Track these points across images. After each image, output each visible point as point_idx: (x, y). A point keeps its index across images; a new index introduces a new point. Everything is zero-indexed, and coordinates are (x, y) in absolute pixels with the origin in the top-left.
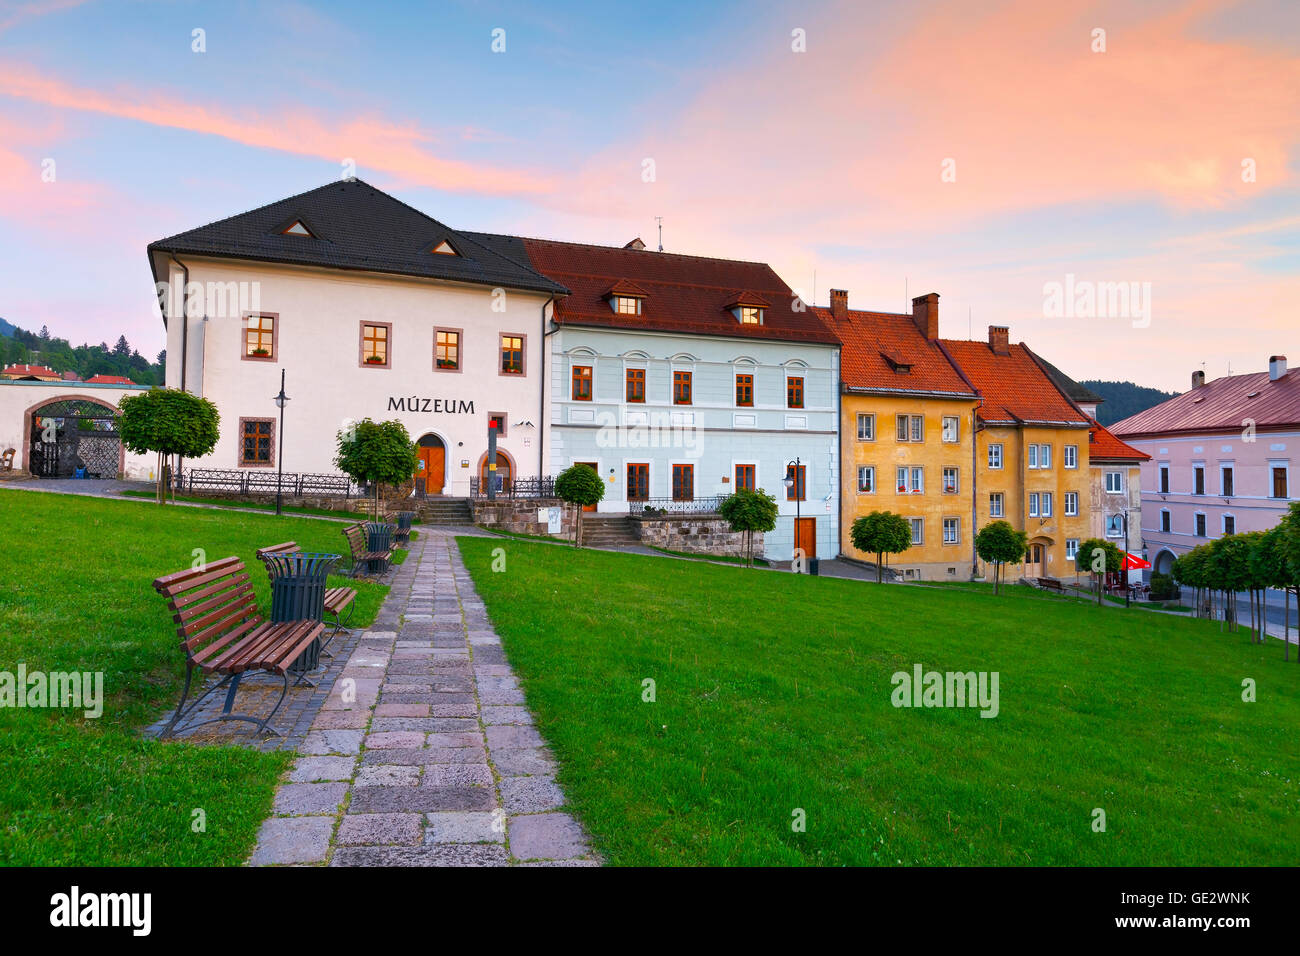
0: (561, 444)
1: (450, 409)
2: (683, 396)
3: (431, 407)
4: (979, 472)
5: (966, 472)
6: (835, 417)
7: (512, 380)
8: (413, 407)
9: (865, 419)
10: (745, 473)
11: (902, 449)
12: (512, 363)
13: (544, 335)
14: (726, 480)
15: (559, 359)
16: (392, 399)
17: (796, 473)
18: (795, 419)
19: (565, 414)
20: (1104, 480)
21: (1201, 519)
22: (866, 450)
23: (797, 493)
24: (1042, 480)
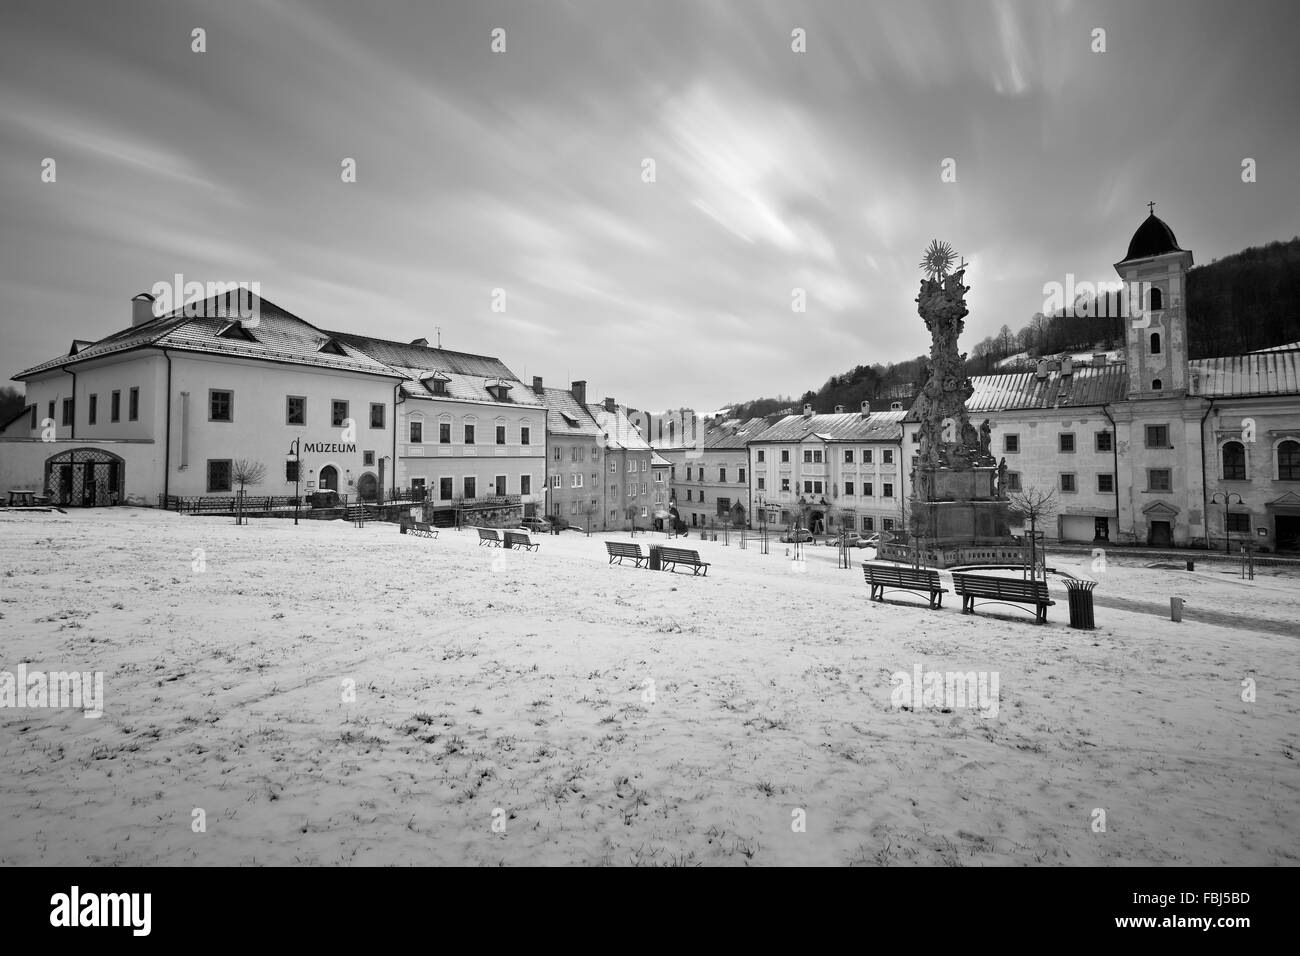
0: (404, 469)
1: (342, 449)
2: (469, 440)
3: (330, 448)
4: (607, 474)
5: (602, 475)
6: (544, 448)
7: (377, 431)
8: (320, 449)
9: (557, 449)
10: (501, 481)
11: (574, 465)
12: (377, 420)
13: (395, 404)
14: (491, 485)
15: (403, 419)
16: (307, 445)
17: (525, 480)
18: (525, 451)
19: (406, 451)
20: (654, 476)
21: (689, 491)
22: (559, 466)
23: (525, 489)
24: (634, 478)
